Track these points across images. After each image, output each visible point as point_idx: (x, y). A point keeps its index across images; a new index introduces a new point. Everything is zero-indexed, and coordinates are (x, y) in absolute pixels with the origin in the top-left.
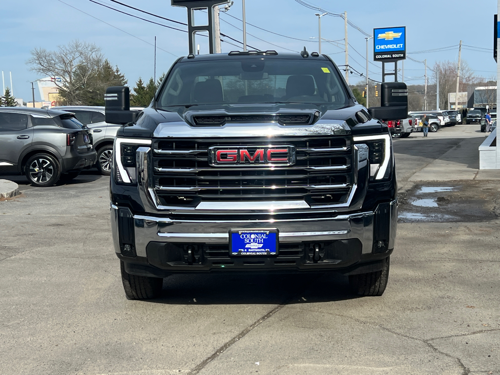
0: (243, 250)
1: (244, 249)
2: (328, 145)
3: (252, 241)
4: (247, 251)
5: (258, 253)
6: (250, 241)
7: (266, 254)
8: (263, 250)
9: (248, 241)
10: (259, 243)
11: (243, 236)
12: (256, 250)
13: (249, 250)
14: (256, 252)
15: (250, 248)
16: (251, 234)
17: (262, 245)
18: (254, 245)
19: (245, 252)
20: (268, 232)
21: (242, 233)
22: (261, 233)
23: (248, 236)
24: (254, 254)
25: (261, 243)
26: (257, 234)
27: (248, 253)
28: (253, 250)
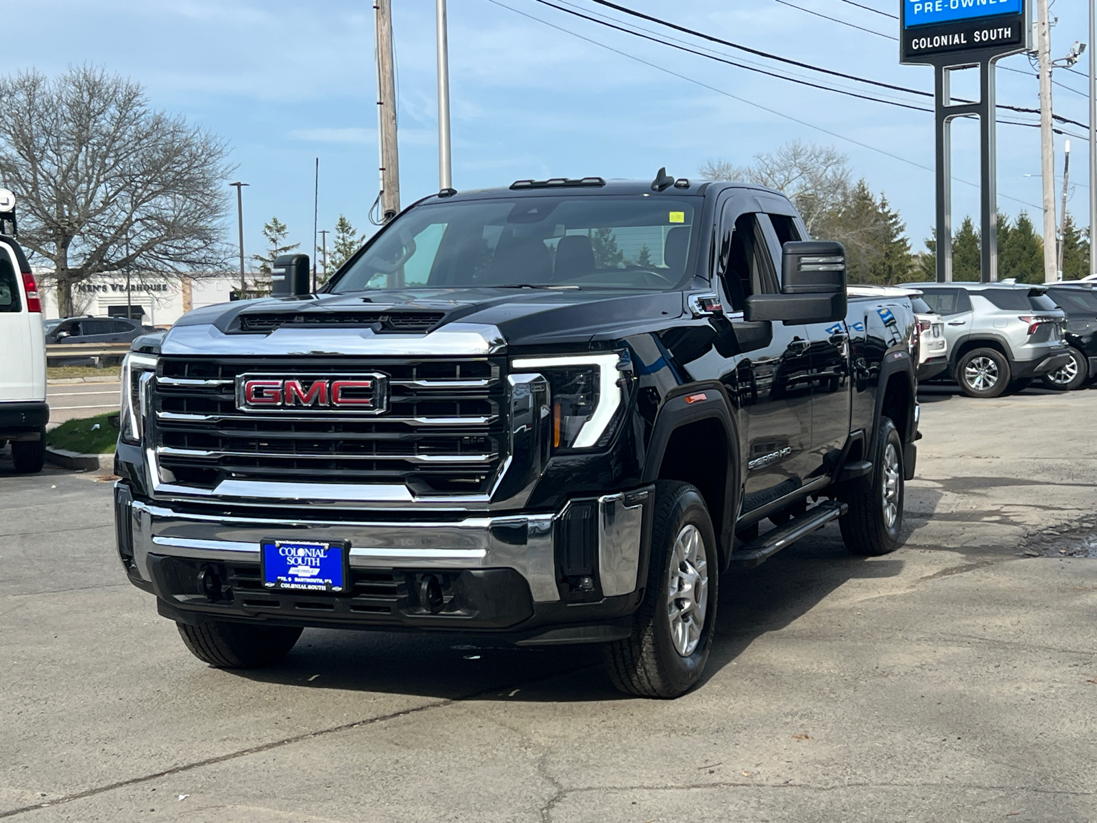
0: (284, 579)
1: (287, 576)
2: (455, 376)
3: (300, 561)
4: (293, 582)
5: (310, 587)
6: (296, 561)
7: (324, 588)
8: (320, 581)
9: (293, 562)
10: (312, 567)
11: (283, 551)
12: (309, 580)
13: (296, 579)
14: (308, 584)
15: (297, 576)
16: (298, 547)
17: (318, 570)
18: (305, 571)
19: (288, 582)
20: (326, 545)
21: (281, 545)
22: (316, 547)
23: (293, 551)
24: (304, 587)
25: (316, 567)
26: (308, 547)
27: (293, 586)
28: (302, 580)
